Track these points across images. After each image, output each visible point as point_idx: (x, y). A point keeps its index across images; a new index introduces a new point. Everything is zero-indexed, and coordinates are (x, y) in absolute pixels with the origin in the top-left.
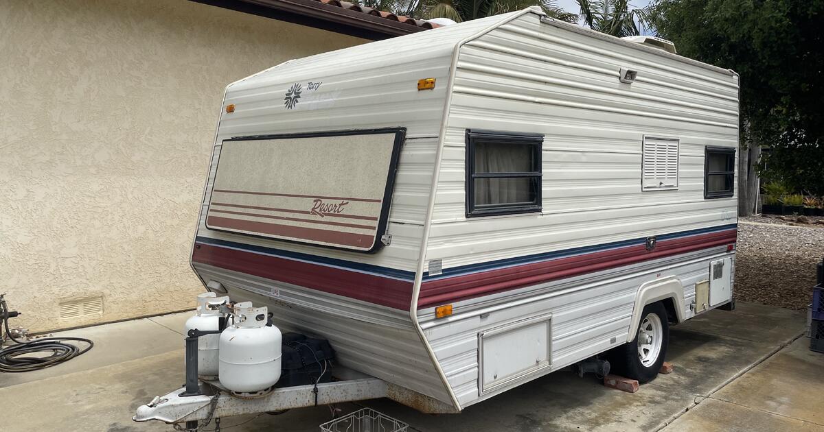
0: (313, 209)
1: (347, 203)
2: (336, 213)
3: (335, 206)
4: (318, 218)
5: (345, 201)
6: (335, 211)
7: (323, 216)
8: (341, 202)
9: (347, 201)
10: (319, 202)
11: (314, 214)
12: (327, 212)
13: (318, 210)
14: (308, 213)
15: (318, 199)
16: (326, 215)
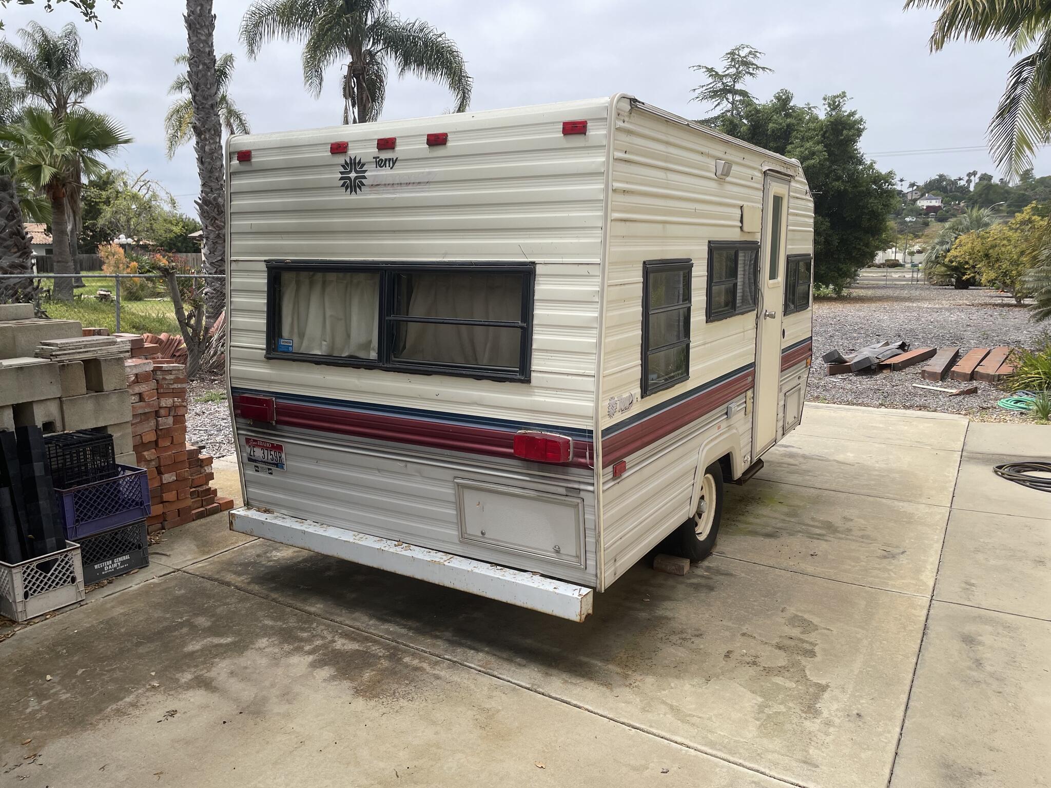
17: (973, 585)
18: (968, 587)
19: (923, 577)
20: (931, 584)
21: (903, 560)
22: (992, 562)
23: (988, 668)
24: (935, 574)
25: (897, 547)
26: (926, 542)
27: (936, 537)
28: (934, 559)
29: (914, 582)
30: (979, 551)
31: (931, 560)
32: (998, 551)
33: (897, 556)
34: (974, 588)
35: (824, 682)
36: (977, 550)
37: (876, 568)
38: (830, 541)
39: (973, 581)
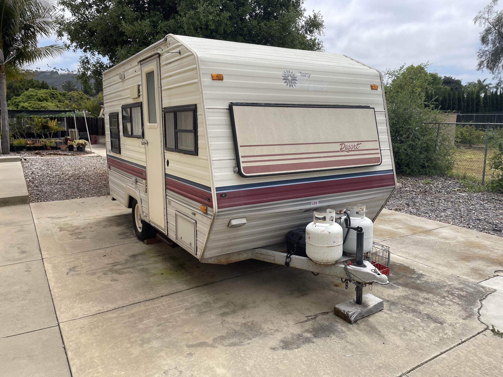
0: (341, 149)
1: (361, 143)
2: (356, 149)
3: (354, 146)
4: (346, 153)
5: (359, 143)
6: (355, 149)
7: (348, 152)
8: (357, 143)
9: (360, 143)
10: (343, 145)
11: (342, 152)
12: (350, 149)
13: (344, 149)
14: (338, 151)
15: (342, 143)
16: (350, 151)
17: (26, 271)
18: (28, 270)
19: (51, 265)
20: (45, 264)
21: (65, 270)
22: (18, 287)
23: (15, 248)
24: (46, 269)
25: (73, 275)
26: (60, 285)
27: (56, 290)
28: (50, 276)
29: (54, 262)
30: (27, 292)
31: (51, 275)
32: (16, 295)
33: (69, 270)
34: (25, 270)
35: (61, 232)
36: (28, 292)
37: (73, 261)
38: (106, 264)
39: (27, 273)
